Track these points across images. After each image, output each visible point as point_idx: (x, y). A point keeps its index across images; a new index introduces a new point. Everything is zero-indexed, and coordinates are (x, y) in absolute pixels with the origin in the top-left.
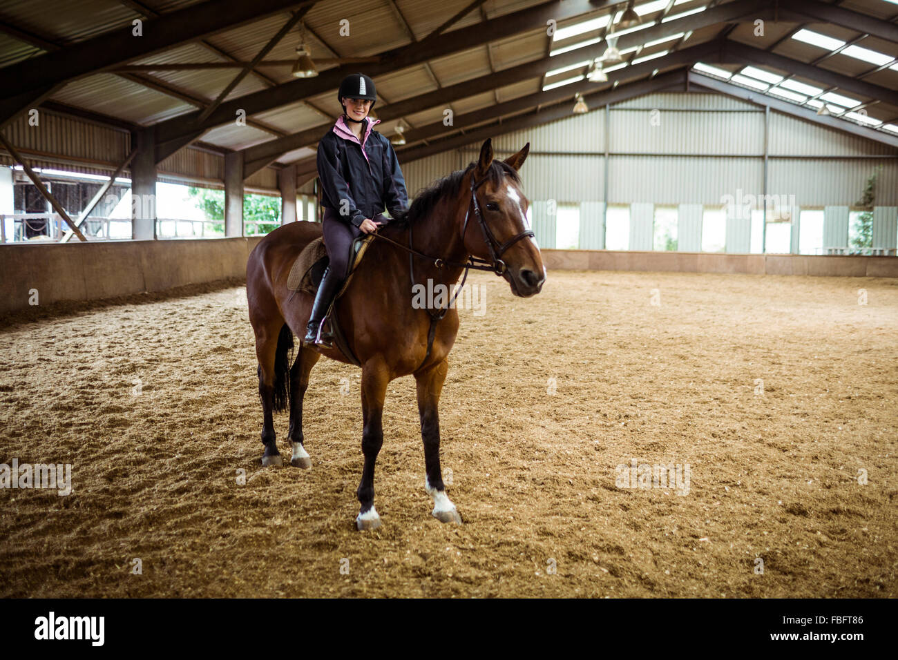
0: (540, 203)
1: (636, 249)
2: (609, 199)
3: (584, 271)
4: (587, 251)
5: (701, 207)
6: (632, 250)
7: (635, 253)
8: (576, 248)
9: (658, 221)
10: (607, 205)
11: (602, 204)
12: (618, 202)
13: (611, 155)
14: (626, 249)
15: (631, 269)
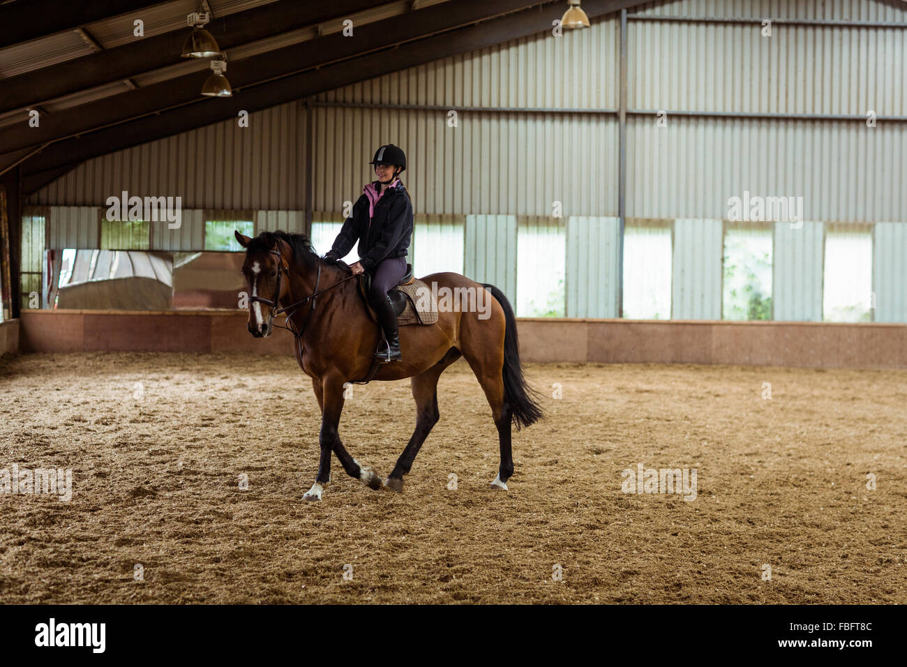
0: (481, 218)
1: (686, 317)
2: (628, 214)
3: (579, 365)
4: (584, 322)
5: (820, 226)
6: (677, 319)
7: (685, 324)
8: (560, 314)
9: (733, 258)
10: (624, 221)
11: (614, 222)
12: (647, 216)
13: (632, 116)
14: (665, 316)
15: (677, 361)
